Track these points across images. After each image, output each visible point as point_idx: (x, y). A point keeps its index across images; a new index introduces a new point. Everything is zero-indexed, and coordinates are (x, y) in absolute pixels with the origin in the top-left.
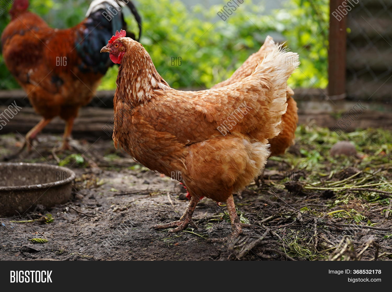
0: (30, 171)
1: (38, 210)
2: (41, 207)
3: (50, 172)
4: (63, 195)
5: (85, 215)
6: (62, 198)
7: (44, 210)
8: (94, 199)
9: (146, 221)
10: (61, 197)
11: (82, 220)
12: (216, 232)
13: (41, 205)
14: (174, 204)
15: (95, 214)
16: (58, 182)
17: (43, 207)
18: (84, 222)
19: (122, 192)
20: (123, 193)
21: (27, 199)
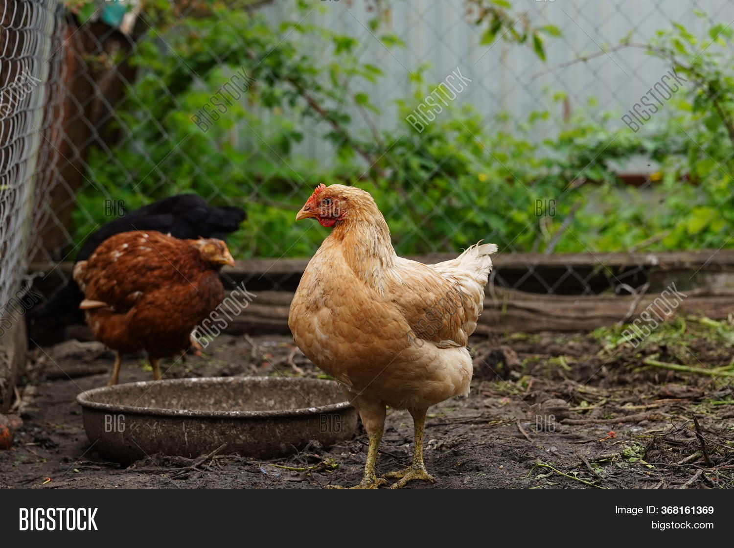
0: (281, 389)
1: (312, 449)
2: (316, 444)
3: (315, 390)
4: (347, 425)
5: (391, 456)
6: (345, 431)
7: (321, 449)
8: (396, 432)
9: (495, 462)
10: (344, 429)
11: (387, 463)
12: (612, 477)
13: (316, 441)
14: (532, 437)
15: (408, 453)
16: (341, 404)
17: (318, 444)
18: (391, 466)
19: (441, 420)
20: (443, 423)
21: (294, 431)
